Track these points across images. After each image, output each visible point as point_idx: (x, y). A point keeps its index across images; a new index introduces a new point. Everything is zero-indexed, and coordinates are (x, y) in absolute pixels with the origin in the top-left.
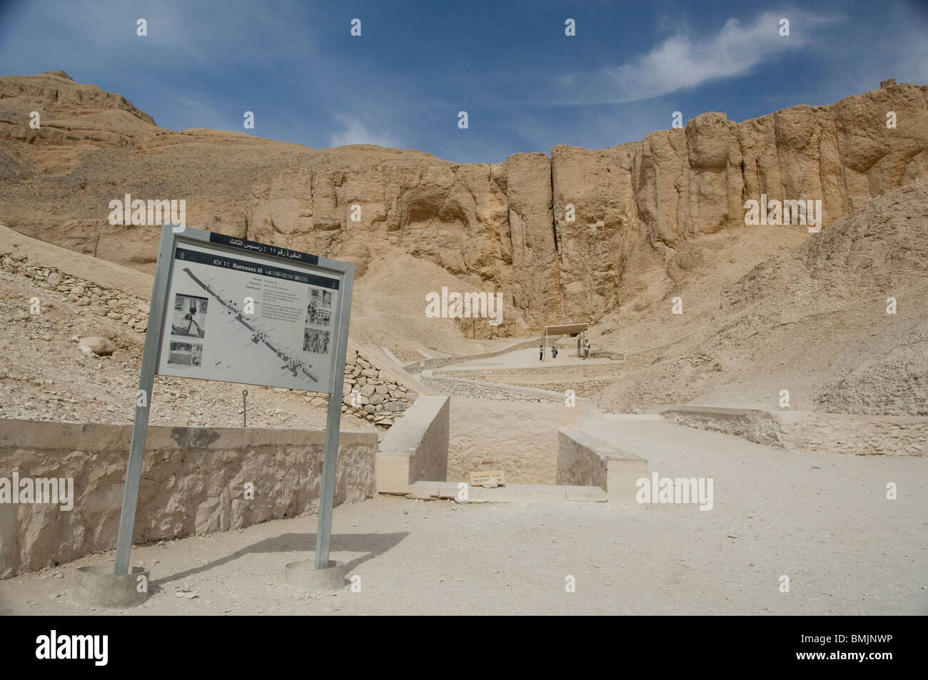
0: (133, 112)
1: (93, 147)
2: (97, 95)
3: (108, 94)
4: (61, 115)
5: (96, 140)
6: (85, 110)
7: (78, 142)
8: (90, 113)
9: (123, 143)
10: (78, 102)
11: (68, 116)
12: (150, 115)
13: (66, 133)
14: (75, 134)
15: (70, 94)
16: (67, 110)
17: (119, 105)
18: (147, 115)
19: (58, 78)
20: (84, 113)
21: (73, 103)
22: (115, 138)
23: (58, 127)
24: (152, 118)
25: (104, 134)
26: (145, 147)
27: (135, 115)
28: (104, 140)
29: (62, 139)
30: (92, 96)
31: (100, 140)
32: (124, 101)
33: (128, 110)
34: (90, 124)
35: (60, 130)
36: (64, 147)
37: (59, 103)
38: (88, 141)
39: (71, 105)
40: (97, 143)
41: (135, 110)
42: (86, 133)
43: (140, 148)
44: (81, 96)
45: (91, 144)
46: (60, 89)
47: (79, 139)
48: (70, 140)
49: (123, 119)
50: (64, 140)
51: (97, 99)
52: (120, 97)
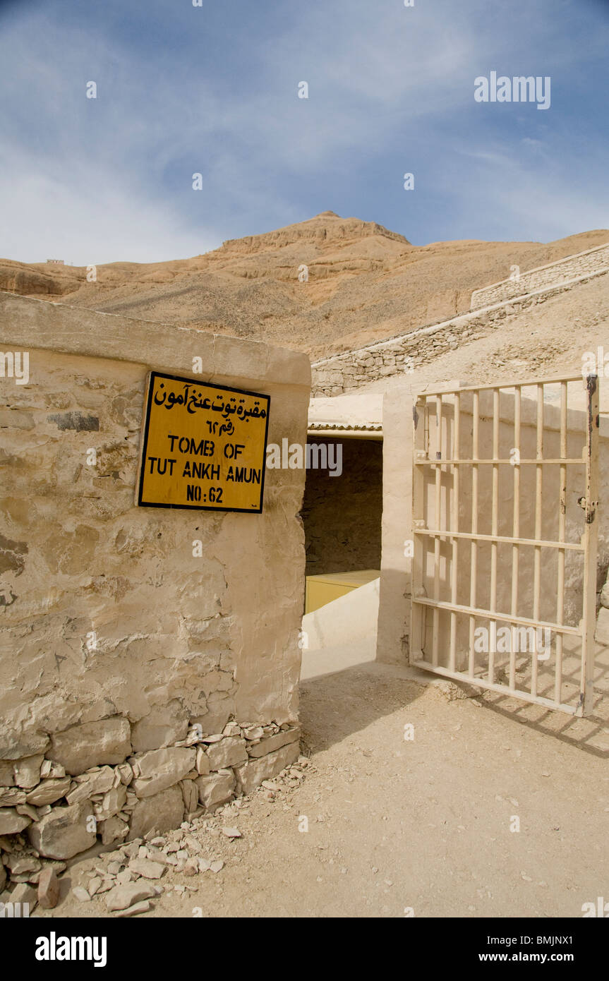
0: (387, 236)
1: (348, 276)
2: (356, 226)
3: (364, 224)
4: (329, 250)
5: (352, 269)
6: (348, 242)
7: (339, 273)
8: (351, 243)
9: (374, 268)
10: (342, 236)
11: (334, 250)
12: (402, 234)
13: (329, 267)
14: (336, 267)
15: (335, 230)
16: (333, 244)
17: (374, 232)
18: (399, 236)
19: (326, 218)
20: (347, 245)
21: (338, 238)
22: (367, 264)
23: (323, 264)
24: (404, 237)
25: (358, 262)
26: (391, 267)
27: (389, 238)
28: (359, 268)
29: (326, 273)
30: (352, 229)
31: (356, 268)
32: (378, 227)
33: (382, 235)
34: (348, 255)
35: (324, 266)
36: (327, 280)
37: (327, 240)
38: (346, 271)
39: (337, 239)
40: (353, 272)
41: (388, 233)
42: (344, 264)
43: (387, 270)
44: (344, 230)
45: (349, 273)
46: (328, 228)
47: (339, 271)
48: (333, 273)
49: (378, 244)
50: (328, 273)
51: (356, 230)
52: (374, 224)
